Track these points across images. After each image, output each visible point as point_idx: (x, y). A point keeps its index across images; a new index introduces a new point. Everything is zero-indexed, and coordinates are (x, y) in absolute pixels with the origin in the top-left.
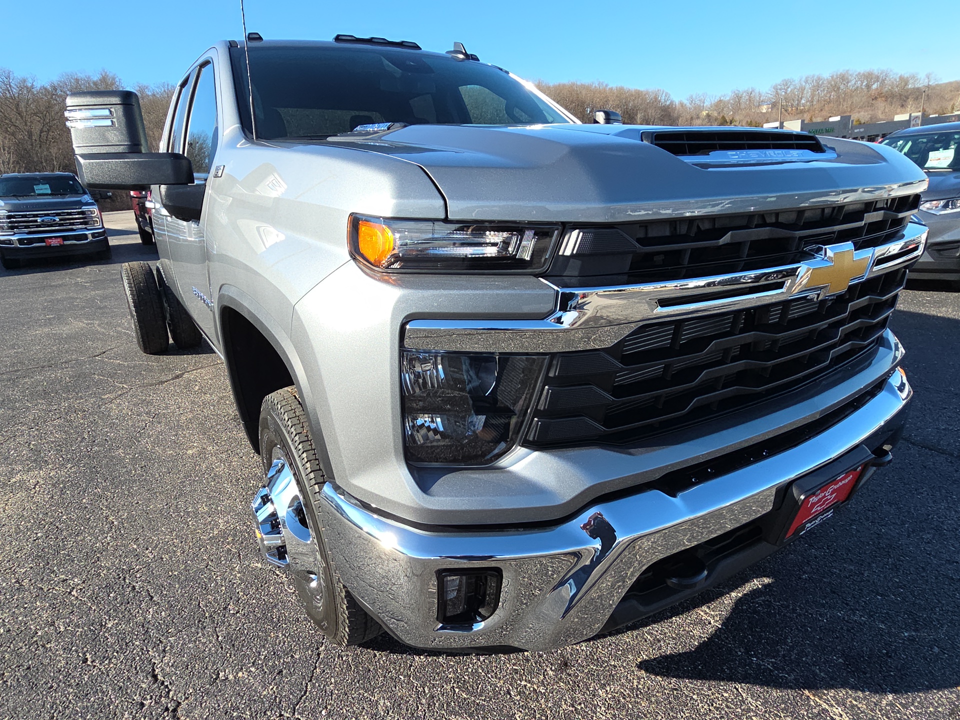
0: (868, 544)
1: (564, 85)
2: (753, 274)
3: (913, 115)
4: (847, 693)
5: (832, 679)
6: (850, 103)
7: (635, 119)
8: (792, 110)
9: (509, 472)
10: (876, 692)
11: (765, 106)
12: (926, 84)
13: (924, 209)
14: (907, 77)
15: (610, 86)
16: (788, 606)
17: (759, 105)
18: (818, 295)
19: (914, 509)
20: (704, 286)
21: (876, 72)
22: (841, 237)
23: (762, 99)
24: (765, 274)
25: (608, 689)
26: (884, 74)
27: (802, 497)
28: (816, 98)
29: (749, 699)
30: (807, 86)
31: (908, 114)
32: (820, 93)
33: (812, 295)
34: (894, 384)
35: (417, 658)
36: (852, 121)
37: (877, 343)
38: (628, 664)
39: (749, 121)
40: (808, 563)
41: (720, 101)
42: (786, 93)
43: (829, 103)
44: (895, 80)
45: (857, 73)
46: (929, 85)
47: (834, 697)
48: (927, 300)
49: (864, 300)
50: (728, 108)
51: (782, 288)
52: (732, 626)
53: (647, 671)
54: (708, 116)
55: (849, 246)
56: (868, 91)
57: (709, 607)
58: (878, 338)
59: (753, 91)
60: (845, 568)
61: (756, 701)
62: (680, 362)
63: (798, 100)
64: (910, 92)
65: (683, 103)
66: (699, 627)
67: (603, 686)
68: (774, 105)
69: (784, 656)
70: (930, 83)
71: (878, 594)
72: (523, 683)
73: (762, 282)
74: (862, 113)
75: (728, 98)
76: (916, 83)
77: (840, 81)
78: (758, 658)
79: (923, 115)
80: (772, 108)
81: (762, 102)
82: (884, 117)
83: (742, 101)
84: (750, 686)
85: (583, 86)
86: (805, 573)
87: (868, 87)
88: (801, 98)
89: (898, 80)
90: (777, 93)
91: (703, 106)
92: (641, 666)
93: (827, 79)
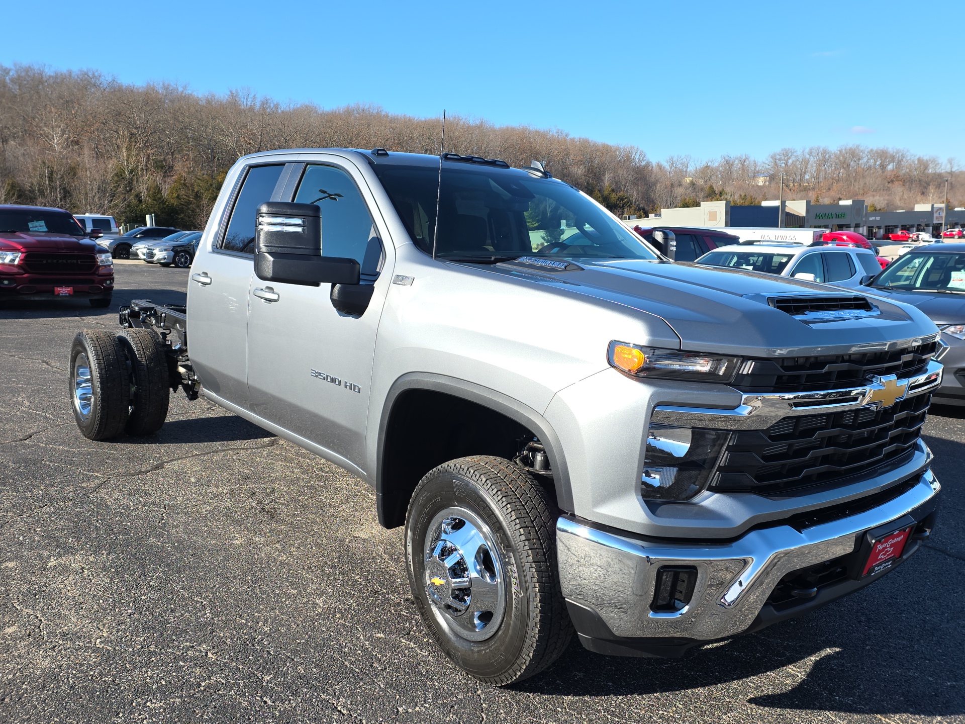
0: (916, 627)
1: (513, 129)
2: (822, 392)
3: (936, 206)
4: (908, 716)
5: (896, 708)
6: (862, 183)
7: (602, 180)
8: (794, 186)
9: (701, 507)
10: (929, 715)
11: (762, 178)
12: (949, 171)
13: (949, 333)
14: (927, 161)
15: (571, 136)
16: (858, 666)
17: (754, 177)
18: (877, 407)
19: (952, 604)
20: (792, 399)
21: (891, 150)
22: (888, 371)
23: (757, 169)
24: (829, 394)
25: (729, 715)
26: (901, 154)
27: (874, 541)
28: (822, 175)
29: (838, 720)
30: (812, 159)
31: (930, 205)
32: (827, 168)
33: (873, 408)
34: (927, 479)
35: (566, 698)
36: (867, 207)
37: (913, 448)
38: (740, 701)
39: (743, 195)
40: (869, 639)
41: (707, 167)
42: (786, 165)
43: (838, 181)
44: (913, 162)
45: (869, 149)
46: (951, 171)
47: (899, 718)
48: (958, 427)
49: (903, 414)
50: (717, 176)
51: (857, 401)
52: (816, 678)
53: (756, 704)
54: (693, 184)
55: (893, 377)
56: (883, 172)
57: (794, 666)
58: (914, 443)
59: (747, 158)
60: (899, 643)
61: (843, 721)
62: (799, 443)
63: (801, 175)
64: (930, 177)
65: (661, 166)
66: (790, 679)
67: (725, 714)
68: (772, 178)
69: (859, 696)
70: (954, 170)
71: (926, 659)
72: (661, 712)
73: (827, 399)
74: (877, 198)
75: (716, 164)
76: (937, 167)
77: (850, 157)
78: (839, 697)
79: (947, 206)
80: (770, 182)
81: (758, 172)
82: (902, 205)
83: (734, 169)
84: (837, 713)
85: (537, 133)
86: (867, 645)
87: (883, 167)
88: (805, 173)
89: (916, 162)
90: (776, 164)
91: (686, 172)
92: (750, 701)
93: (835, 154)
